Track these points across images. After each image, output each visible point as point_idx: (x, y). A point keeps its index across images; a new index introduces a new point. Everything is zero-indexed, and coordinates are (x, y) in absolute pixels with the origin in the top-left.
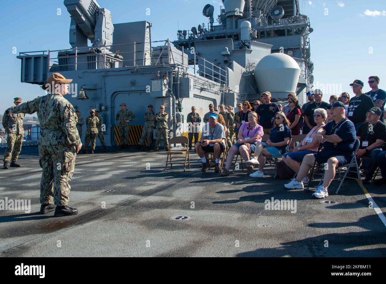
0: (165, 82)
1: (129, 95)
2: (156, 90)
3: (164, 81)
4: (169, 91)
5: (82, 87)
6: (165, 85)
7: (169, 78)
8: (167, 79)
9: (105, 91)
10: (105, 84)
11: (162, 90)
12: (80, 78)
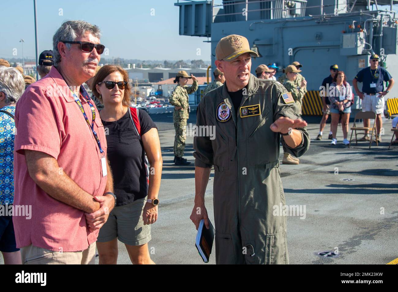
0: (362, 35)
1: (314, 51)
2: (348, 46)
3: (359, 34)
4: (367, 47)
5: (254, 43)
6: (361, 39)
7: (368, 29)
8: (364, 32)
9: (283, 47)
10: (282, 38)
11: (356, 47)
12: (252, 30)
